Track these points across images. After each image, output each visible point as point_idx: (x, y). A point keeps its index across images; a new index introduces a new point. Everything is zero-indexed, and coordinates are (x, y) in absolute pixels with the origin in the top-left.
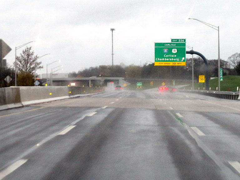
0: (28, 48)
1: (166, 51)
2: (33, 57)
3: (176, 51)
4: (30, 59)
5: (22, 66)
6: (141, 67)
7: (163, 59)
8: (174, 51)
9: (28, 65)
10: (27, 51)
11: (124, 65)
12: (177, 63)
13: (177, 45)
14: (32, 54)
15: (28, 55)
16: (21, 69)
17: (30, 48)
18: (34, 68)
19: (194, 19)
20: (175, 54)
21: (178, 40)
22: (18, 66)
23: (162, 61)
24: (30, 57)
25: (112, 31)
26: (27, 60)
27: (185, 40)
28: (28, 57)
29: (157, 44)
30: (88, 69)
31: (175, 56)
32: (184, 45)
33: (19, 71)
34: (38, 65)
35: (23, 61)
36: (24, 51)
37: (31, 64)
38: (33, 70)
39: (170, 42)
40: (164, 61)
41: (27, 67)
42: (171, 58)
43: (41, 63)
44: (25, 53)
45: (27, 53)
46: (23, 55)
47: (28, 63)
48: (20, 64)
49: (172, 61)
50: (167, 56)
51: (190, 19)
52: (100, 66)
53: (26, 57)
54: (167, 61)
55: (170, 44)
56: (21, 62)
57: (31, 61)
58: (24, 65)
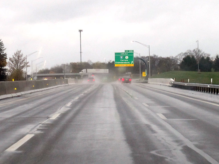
0: (18, 51)
1: (121, 57)
2: (22, 58)
3: (128, 58)
4: (20, 59)
5: (14, 65)
6: (106, 64)
7: (120, 62)
8: (127, 57)
9: (19, 64)
10: (18, 53)
11: (91, 61)
12: (128, 64)
13: (128, 54)
14: (22, 56)
15: (19, 57)
16: (13, 68)
17: (20, 51)
18: (23, 67)
19: (136, 42)
20: (127, 59)
21: (129, 51)
22: (11, 65)
23: (119, 64)
24: (20, 58)
25: (80, 32)
26: (18, 60)
27: (133, 51)
28: (18, 58)
29: (116, 54)
30: (60, 66)
31: (127, 60)
32: (133, 54)
33: (11, 69)
34: (26, 65)
35: (15, 61)
36: (16, 53)
37: (21, 64)
38: (22, 68)
39: (124, 52)
40: (121, 64)
41: (18, 66)
42: (125, 62)
43: (29, 62)
44: (16, 55)
45: (18, 55)
46: (14, 56)
47: (18, 63)
48: (12, 63)
49: (125, 64)
50: (122, 61)
51: (133, 41)
52: (71, 63)
53: (17, 58)
54: (122, 64)
55: (124, 53)
56: (13, 62)
57: (21, 61)
58: (15, 65)
